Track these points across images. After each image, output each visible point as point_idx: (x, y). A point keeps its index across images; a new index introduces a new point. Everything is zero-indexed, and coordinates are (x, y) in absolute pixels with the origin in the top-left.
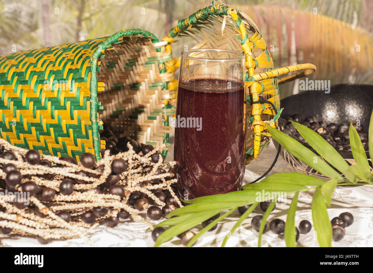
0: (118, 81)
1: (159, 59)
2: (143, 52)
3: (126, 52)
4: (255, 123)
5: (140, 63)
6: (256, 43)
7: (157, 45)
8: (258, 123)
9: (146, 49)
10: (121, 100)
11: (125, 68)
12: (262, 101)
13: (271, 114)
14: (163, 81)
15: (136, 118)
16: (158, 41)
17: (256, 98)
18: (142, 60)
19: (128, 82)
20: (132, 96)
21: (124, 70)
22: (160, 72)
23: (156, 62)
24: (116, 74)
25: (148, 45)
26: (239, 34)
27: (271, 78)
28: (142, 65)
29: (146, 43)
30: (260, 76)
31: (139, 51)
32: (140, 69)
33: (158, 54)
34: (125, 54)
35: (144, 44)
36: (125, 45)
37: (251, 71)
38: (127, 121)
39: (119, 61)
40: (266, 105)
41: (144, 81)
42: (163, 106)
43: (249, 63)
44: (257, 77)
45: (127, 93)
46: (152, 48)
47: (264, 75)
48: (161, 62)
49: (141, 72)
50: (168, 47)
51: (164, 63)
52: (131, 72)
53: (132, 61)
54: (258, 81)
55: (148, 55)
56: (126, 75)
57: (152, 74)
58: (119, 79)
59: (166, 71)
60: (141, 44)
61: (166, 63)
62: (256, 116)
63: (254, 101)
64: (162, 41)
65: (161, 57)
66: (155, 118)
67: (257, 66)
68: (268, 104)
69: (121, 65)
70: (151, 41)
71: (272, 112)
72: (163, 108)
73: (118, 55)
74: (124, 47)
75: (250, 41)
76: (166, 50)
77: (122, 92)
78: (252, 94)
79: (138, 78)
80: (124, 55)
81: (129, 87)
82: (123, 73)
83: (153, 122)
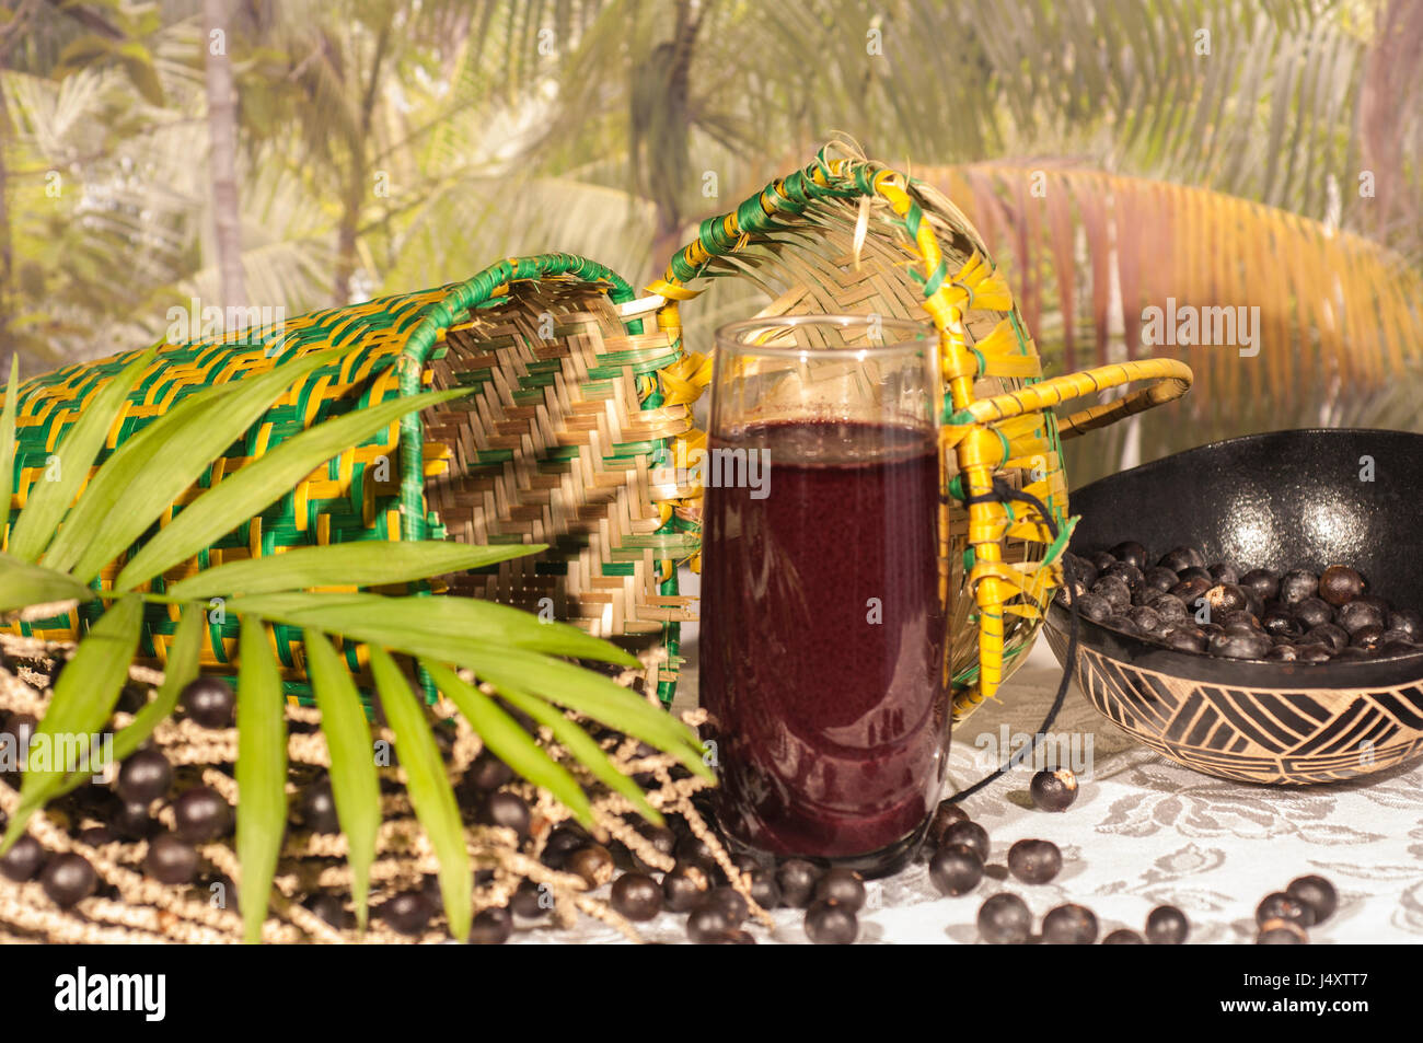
0: (492, 443)
1: (639, 358)
2: (582, 335)
3: (518, 337)
4: (979, 572)
5: (570, 374)
6: (977, 290)
7: (628, 309)
8: (992, 570)
9: (590, 324)
10: (506, 508)
11: (515, 395)
12: (1004, 492)
13: (1036, 538)
14: (653, 438)
15: (563, 570)
16: (632, 295)
17: (980, 483)
18: (577, 363)
19: (529, 442)
20: (544, 493)
21: (513, 403)
22: (643, 406)
23: (627, 370)
24: (486, 416)
25: (596, 310)
26: (915, 263)
27: (1033, 412)
28: (578, 380)
29: (589, 304)
30: (994, 404)
31: (564, 331)
32: (571, 396)
33: (635, 342)
34: (515, 343)
35: (584, 309)
36: (515, 314)
37: (963, 387)
38: (529, 582)
39: (495, 370)
40: (1020, 509)
41: (587, 441)
42: (656, 523)
43: (951, 361)
44: (981, 409)
45: (527, 483)
46: (611, 320)
47: (1007, 402)
48: (646, 368)
49: (575, 408)
50: (669, 316)
51: (655, 373)
52: (541, 409)
53: (542, 369)
54: (988, 425)
55: (600, 346)
56: (521, 418)
57: (614, 413)
58: (497, 435)
59: (661, 401)
60: (571, 310)
61: (660, 373)
62: (983, 547)
63: (976, 492)
64: (648, 294)
65: (644, 350)
66: (628, 570)
67: (983, 371)
68: (1025, 505)
69: (505, 384)
70: (606, 297)
71: (1040, 530)
72: (657, 532)
73: (492, 349)
74: (512, 321)
75: (954, 285)
76: (660, 327)
77: (510, 480)
78: (969, 470)
79: (563, 430)
80: (512, 349)
81: (533, 462)
82: (510, 412)
83: (620, 585)
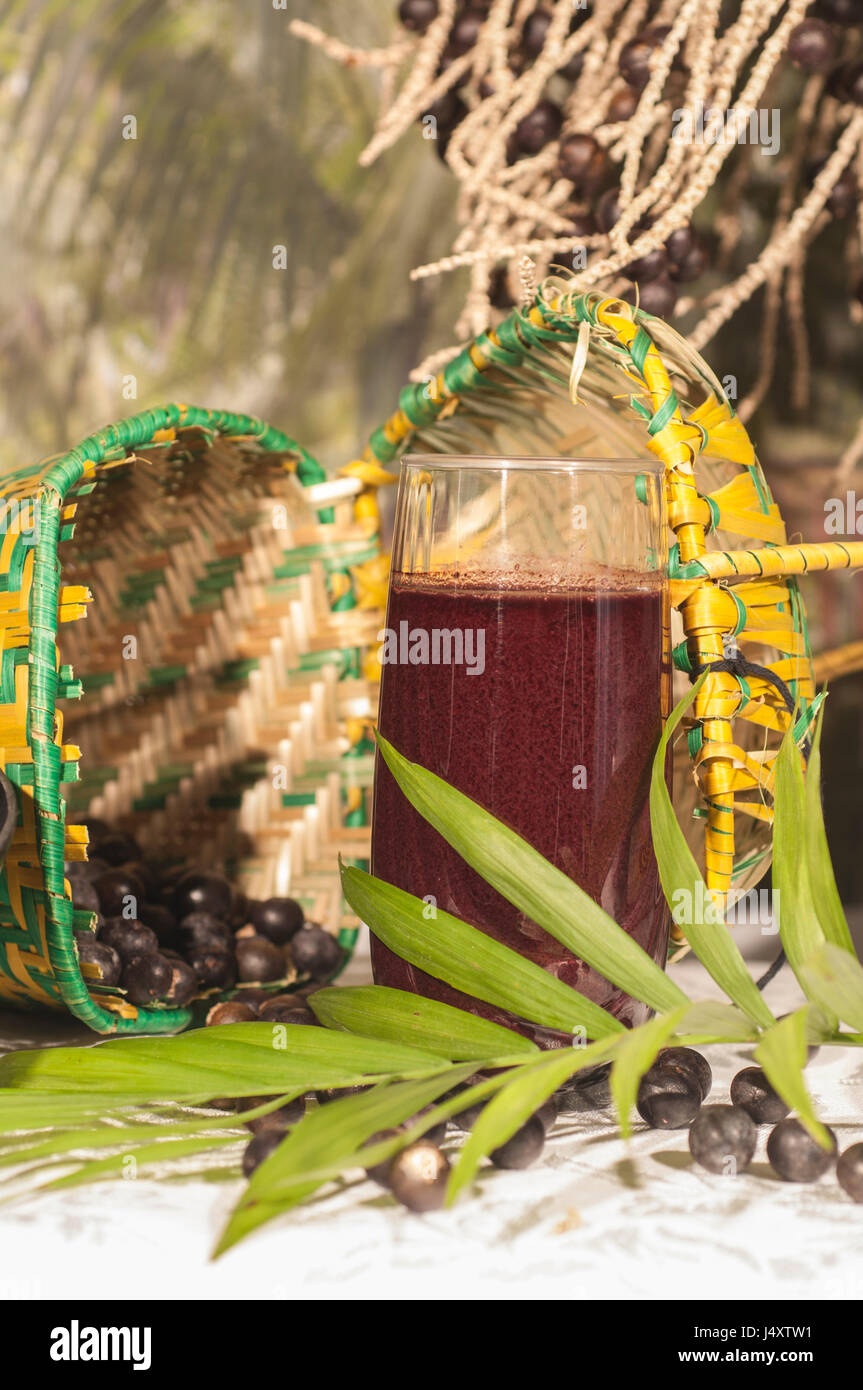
0: (165, 658)
1: (329, 552)
2: (265, 527)
3: (195, 531)
4: (709, 752)
5: (253, 573)
6: (711, 433)
7: (319, 493)
8: (722, 752)
9: (277, 514)
10: (177, 735)
11: (193, 601)
12: (737, 667)
13: (773, 724)
14: (344, 644)
15: (236, 802)
16: (323, 478)
17: (710, 649)
18: (260, 561)
19: (205, 656)
20: (217, 716)
21: (187, 610)
22: (334, 607)
23: (316, 567)
24: (159, 627)
25: (283, 495)
26: (641, 396)
28: (262, 582)
29: (276, 486)
30: (730, 559)
31: (247, 522)
32: (249, 600)
33: (325, 533)
34: (190, 538)
35: (269, 494)
36: (191, 500)
37: (692, 537)
38: (200, 818)
39: (170, 574)
40: (756, 687)
41: (268, 651)
42: (344, 744)
43: (680, 507)
44: (715, 563)
45: (201, 703)
46: (299, 509)
47: (745, 561)
48: (337, 563)
49: (258, 614)
50: (366, 506)
51: (347, 572)
52: (219, 617)
53: (220, 569)
54: (726, 583)
55: (286, 541)
56: (196, 628)
57: (300, 618)
58: (169, 649)
59: (354, 603)
60: (255, 495)
61: (356, 572)
62: (713, 724)
63: (705, 660)
64: (342, 476)
65: (337, 543)
66: (310, 799)
67: (717, 523)
68: (762, 682)
69: (179, 587)
70: (293, 479)
71: (781, 719)
72: (345, 755)
73: (166, 545)
74: (188, 510)
75: (685, 423)
76: (355, 519)
77: (182, 701)
78: (700, 632)
79: (242, 641)
80: (188, 546)
81: (209, 680)
82: (183, 621)
83: (300, 817)
